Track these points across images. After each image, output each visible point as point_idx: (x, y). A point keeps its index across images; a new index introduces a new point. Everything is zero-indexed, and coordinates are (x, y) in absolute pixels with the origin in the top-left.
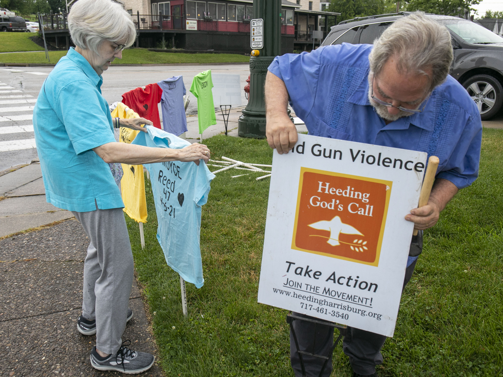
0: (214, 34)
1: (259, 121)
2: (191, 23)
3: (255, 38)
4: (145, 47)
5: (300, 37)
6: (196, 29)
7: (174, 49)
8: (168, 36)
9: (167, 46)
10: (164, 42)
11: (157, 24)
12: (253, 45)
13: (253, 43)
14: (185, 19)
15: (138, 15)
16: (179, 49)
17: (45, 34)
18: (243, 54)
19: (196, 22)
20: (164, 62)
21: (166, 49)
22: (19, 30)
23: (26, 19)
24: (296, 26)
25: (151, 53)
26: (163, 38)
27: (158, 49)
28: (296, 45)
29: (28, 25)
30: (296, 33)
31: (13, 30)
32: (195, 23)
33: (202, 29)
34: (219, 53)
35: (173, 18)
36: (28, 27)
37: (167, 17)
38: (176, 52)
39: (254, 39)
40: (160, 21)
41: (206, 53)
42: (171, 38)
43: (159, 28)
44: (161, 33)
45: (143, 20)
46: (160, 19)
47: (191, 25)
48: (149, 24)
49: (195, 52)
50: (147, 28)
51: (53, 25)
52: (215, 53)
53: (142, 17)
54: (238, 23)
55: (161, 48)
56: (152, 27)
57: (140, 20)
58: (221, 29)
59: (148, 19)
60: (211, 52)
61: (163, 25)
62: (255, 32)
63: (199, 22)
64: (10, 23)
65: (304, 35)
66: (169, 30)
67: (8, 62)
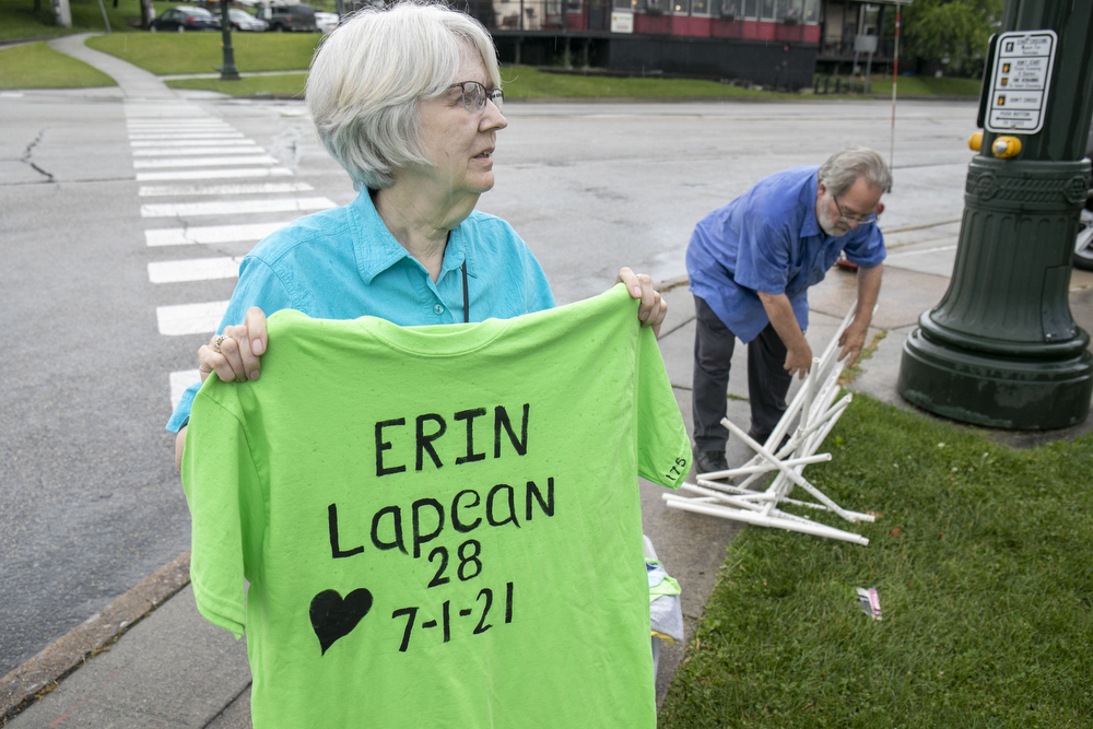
0: (663, 40)
1: (998, 374)
2: (621, 18)
3: (1009, 95)
4: (532, 63)
5: (828, 47)
6: (630, 30)
7: (586, 68)
8: (577, 44)
9: (574, 63)
10: (567, 55)
11: (556, 20)
13: (996, 114)
14: (610, 9)
15: (522, 2)
16: (596, 70)
18: (717, 80)
19: (631, 16)
21: (570, 68)
22: (305, 28)
23: (319, 8)
24: (823, 26)
25: (543, 76)
26: (568, 48)
27: (556, 68)
28: (820, 63)
29: (320, 18)
30: (822, 38)
31: (294, 29)
32: (628, 18)
33: (641, 31)
34: (671, 77)
35: (586, 8)
36: (320, 24)
37: (575, 6)
38: (589, 74)
39: (1003, 98)
40: (563, 15)
41: (648, 76)
42: (582, 48)
43: (560, 27)
44: (563, 39)
45: (530, 12)
46: (563, 9)
47: (622, 22)
48: (539, 20)
50: (537, 26)
52: (665, 77)
53: (529, 6)
54: (712, 20)
55: (563, 65)
56: (546, 25)
57: (524, 12)
58: (679, 31)
59: (539, 11)
60: (656, 76)
61: (567, 21)
62: (1011, 76)
63: (636, 17)
64: (288, 16)
65: (835, 44)
66: (579, 31)
67: (279, 91)
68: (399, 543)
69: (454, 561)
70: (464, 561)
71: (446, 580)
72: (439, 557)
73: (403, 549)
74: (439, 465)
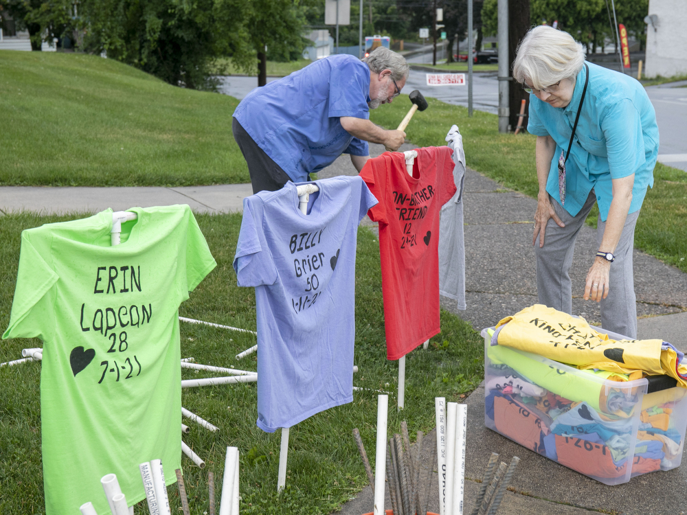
68: (101, 328)
69: (118, 342)
70: (122, 342)
71: (114, 351)
72: (112, 337)
73: (102, 332)
74: (115, 292)
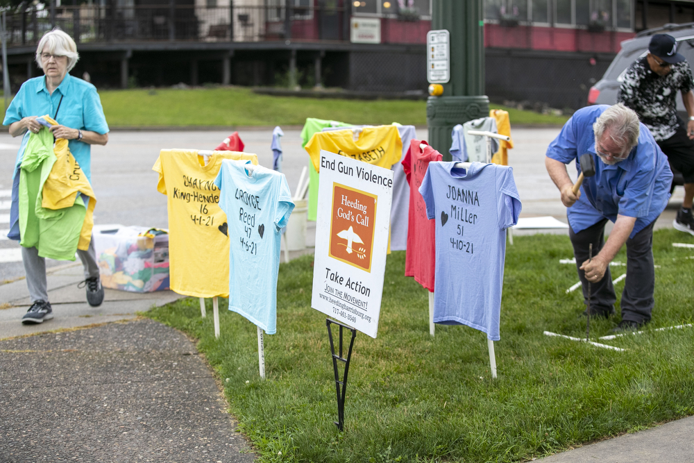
2: (364, 25)
3: (436, 63)
4: (246, 84)
6: (377, 39)
7: (319, 89)
8: (305, 59)
9: (303, 82)
10: (293, 72)
11: (278, 29)
12: (431, 77)
13: (431, 73)
14: (351, 15)
15: (232, 7)
16: (333, 90)
17: (9, 56)
19: (377, 22)
20: (292, 120)
21: (297, 89)
25: (260, 99)
26: (293, 63)
27: (278, 89)
32: (373, 26)
33: (392, 40)
35: (318, 13)
37: (302, 11)
38: (322, 96)
39: (433, 65)
40: (286, 22)
41: (403, 98)
42: (312, 62)
43: (282, 37)
44: (286, 52)
45: (244, 19)
46: (287, 15)
47: (366, 30)
48: (257, 28)
49: (372, 98)
50: (252, 37)
51: (24, 36)
53: (241, 11)
55: (287, 85)
56: (266, 36)
57: (236, 19)
59: (256, 18)
61: (292, 29)
62: (434, 53)
63: (384, 22)
66: (308, 42)
